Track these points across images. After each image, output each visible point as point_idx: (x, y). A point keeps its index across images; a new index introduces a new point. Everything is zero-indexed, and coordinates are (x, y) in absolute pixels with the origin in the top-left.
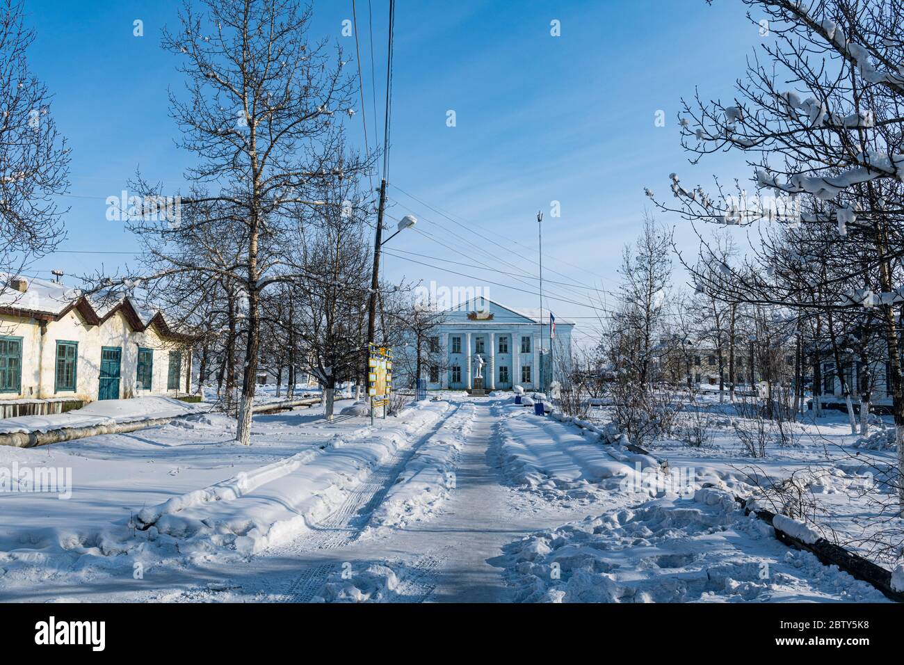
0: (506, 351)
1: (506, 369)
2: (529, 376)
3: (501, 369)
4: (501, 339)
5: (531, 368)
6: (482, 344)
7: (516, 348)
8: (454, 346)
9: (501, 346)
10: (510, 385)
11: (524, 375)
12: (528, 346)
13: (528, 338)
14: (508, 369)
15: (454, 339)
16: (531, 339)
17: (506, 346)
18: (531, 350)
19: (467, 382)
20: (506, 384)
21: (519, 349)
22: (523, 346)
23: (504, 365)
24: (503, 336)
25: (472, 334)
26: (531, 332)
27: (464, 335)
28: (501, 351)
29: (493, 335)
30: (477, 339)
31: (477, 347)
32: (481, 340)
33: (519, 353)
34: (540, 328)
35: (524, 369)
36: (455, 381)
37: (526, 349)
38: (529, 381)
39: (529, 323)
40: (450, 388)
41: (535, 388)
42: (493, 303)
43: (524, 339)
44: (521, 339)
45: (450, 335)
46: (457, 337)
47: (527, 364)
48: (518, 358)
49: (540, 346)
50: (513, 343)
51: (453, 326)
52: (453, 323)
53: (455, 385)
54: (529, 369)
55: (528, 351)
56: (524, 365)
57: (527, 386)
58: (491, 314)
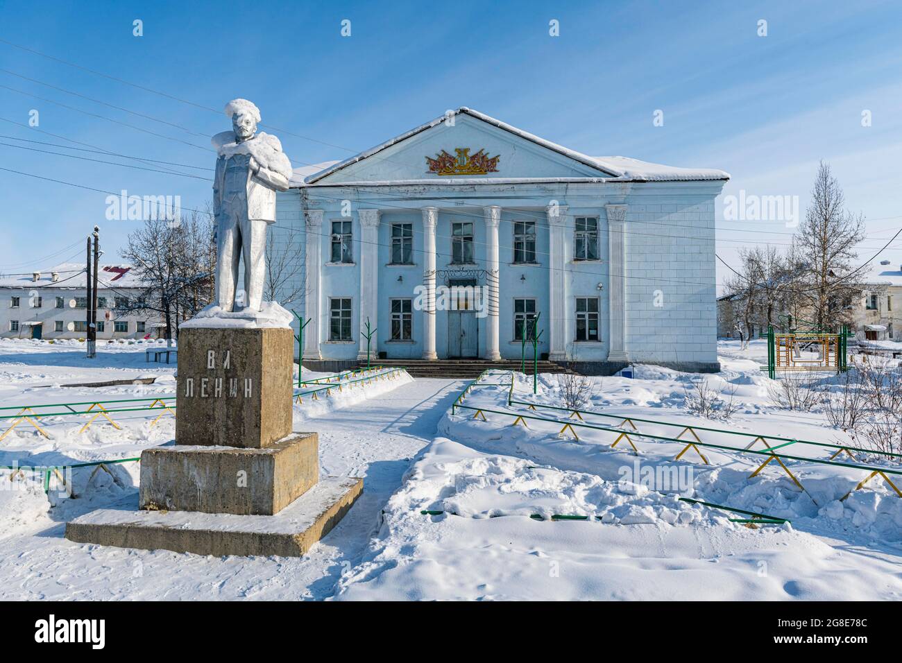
0: (531, 259)
1: (531, 305)
2: (594, 326)
3: (519, 305)
4: (518, 227)
5: (602, 306)
6: (469, 239)
7: (561, 247)
8: (395, 246)
9: (518, 245)
10: (540, 349)
11: (580, 322)
12: (594, 241)
13: (593, 221)
14: (538, 308)
15: (396, 228)
16: (601, 225)
17: (532, 245)
18: (602, 255)
19: (425, 339)
20: (529, 346)
21: (568, 250)
22: (579, 243)
23: (525, 295)
24: (524, 218)
25: (441, 214)
26: (599, 203)
27: (419, 214)
28: (518, 258)
29: (495, 213)
30: (457, 226)
31: (456, 246)
32: (465, 230)
33: (566, 261)
34: (629, 192)
35: (580, 304)
36: (398, 336)
37: (587, 249)
38: (594, 338)
39: (595, 179)
40: (382, 355)
41: (610, 359)
42: (495, 125)
43: (580, 223)
44: (572, 224)
45: (383, 215)
46: (403, 221)
47: (589, 293)
48: (566, 276)
49: (626, 242)
50: (551, 236)
51: (387, 189)
52: (388, 182)
53: (396, 348)
54: (594, 304)
55: (592, 257)
56: (582, 295)
57: (588, 352)
58: (490, 157)
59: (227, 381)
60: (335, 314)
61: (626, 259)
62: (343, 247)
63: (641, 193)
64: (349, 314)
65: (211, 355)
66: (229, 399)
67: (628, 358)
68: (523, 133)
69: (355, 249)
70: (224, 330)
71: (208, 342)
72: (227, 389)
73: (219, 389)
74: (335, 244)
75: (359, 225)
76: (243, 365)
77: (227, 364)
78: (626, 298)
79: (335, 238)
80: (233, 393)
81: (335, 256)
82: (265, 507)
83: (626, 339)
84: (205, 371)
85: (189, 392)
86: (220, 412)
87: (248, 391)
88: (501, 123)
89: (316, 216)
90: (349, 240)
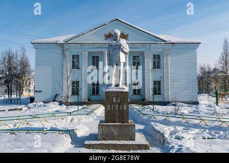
2: (159, 90)
4: (134, 57)
5: (162, 83)
7: (148, 64)
8: (93, 64)
9: (134, 63)
10: (142, 98)
11: (155, 89)
12: (159, 62)
15: (93, 57)
16: (161, 58)
17: (138, 64)
18: (162, 67)
20: (140, 96)
21: (151, 65)
22: (154, 63)
24: (136, 55)
26: (160, 50)
27: (102, 53)
33: (150, 69)
34: (170, 47)
35: (155, 83)
36: (94, 94)
37: (157, 65)
38: (159, 94)
39: (160, 43)
40: (89, 100)
41: (165, 100)
42: (127, 24)
43: (154, 57)
44: (152, 57)
45: (89, 53)
46: (95, 55)
47: (158, 79)
48: (150, 74)
49: (169, 62)
50: (146, 60)
51: (91, 45)
52: (92, 42)
53: (94, 98)
54: (159, 82)
55: (159, 67)
56: (155, 80)
57: (158, 98)
58: (125, 35)
59: (119, 106)
60: (73, 86)
61: (169, 68)
62: (76, 64)
63: (174, 47)
64: (78, 86)
65: (114, 99)
66: (120, 110)
67: (171, 100)
68: (136, 27)
69: (80, 64)
70: (118, 92)
71: (114, 95)
72: (119, 108)
73: (117, 108)
74: (73, 62)
75: (82, 56)
76: (123, 101)
77: (119, 101)
78: (169, 81)
79: (73, 61)
80: (121, 109)
81: (73, 67)
82: (133, 138)
83: (170, 93)
84: (113, 103)
85: (108, 109)
86: (117, 114)
87: (125, 108)
88: (129, 24)
89: (67, 53)
90: (78, 61)
